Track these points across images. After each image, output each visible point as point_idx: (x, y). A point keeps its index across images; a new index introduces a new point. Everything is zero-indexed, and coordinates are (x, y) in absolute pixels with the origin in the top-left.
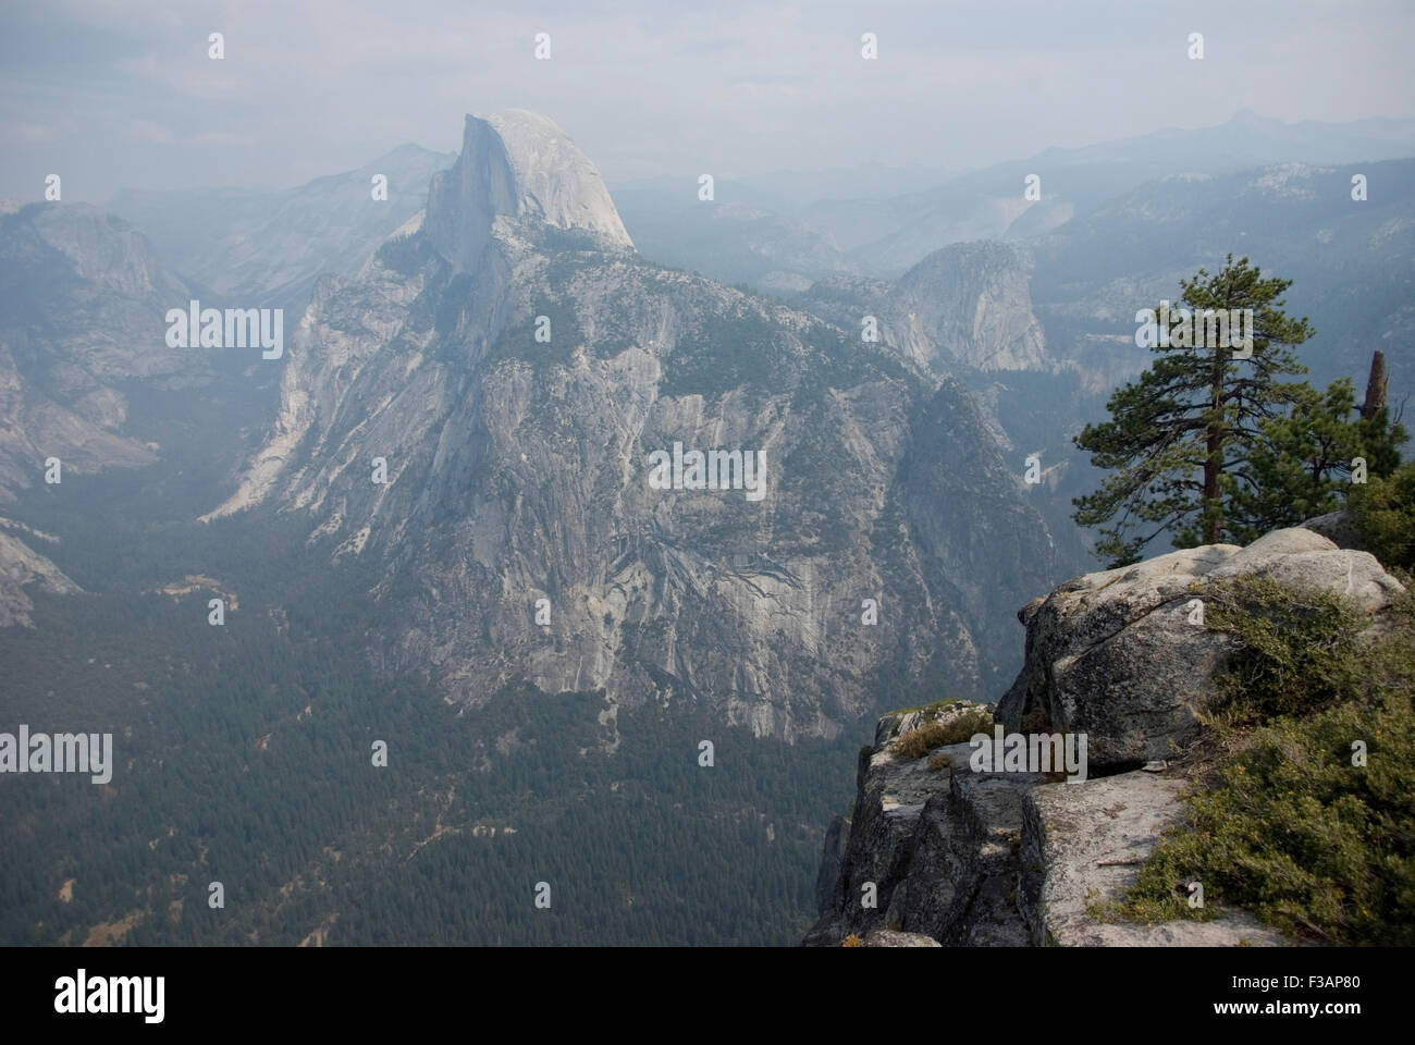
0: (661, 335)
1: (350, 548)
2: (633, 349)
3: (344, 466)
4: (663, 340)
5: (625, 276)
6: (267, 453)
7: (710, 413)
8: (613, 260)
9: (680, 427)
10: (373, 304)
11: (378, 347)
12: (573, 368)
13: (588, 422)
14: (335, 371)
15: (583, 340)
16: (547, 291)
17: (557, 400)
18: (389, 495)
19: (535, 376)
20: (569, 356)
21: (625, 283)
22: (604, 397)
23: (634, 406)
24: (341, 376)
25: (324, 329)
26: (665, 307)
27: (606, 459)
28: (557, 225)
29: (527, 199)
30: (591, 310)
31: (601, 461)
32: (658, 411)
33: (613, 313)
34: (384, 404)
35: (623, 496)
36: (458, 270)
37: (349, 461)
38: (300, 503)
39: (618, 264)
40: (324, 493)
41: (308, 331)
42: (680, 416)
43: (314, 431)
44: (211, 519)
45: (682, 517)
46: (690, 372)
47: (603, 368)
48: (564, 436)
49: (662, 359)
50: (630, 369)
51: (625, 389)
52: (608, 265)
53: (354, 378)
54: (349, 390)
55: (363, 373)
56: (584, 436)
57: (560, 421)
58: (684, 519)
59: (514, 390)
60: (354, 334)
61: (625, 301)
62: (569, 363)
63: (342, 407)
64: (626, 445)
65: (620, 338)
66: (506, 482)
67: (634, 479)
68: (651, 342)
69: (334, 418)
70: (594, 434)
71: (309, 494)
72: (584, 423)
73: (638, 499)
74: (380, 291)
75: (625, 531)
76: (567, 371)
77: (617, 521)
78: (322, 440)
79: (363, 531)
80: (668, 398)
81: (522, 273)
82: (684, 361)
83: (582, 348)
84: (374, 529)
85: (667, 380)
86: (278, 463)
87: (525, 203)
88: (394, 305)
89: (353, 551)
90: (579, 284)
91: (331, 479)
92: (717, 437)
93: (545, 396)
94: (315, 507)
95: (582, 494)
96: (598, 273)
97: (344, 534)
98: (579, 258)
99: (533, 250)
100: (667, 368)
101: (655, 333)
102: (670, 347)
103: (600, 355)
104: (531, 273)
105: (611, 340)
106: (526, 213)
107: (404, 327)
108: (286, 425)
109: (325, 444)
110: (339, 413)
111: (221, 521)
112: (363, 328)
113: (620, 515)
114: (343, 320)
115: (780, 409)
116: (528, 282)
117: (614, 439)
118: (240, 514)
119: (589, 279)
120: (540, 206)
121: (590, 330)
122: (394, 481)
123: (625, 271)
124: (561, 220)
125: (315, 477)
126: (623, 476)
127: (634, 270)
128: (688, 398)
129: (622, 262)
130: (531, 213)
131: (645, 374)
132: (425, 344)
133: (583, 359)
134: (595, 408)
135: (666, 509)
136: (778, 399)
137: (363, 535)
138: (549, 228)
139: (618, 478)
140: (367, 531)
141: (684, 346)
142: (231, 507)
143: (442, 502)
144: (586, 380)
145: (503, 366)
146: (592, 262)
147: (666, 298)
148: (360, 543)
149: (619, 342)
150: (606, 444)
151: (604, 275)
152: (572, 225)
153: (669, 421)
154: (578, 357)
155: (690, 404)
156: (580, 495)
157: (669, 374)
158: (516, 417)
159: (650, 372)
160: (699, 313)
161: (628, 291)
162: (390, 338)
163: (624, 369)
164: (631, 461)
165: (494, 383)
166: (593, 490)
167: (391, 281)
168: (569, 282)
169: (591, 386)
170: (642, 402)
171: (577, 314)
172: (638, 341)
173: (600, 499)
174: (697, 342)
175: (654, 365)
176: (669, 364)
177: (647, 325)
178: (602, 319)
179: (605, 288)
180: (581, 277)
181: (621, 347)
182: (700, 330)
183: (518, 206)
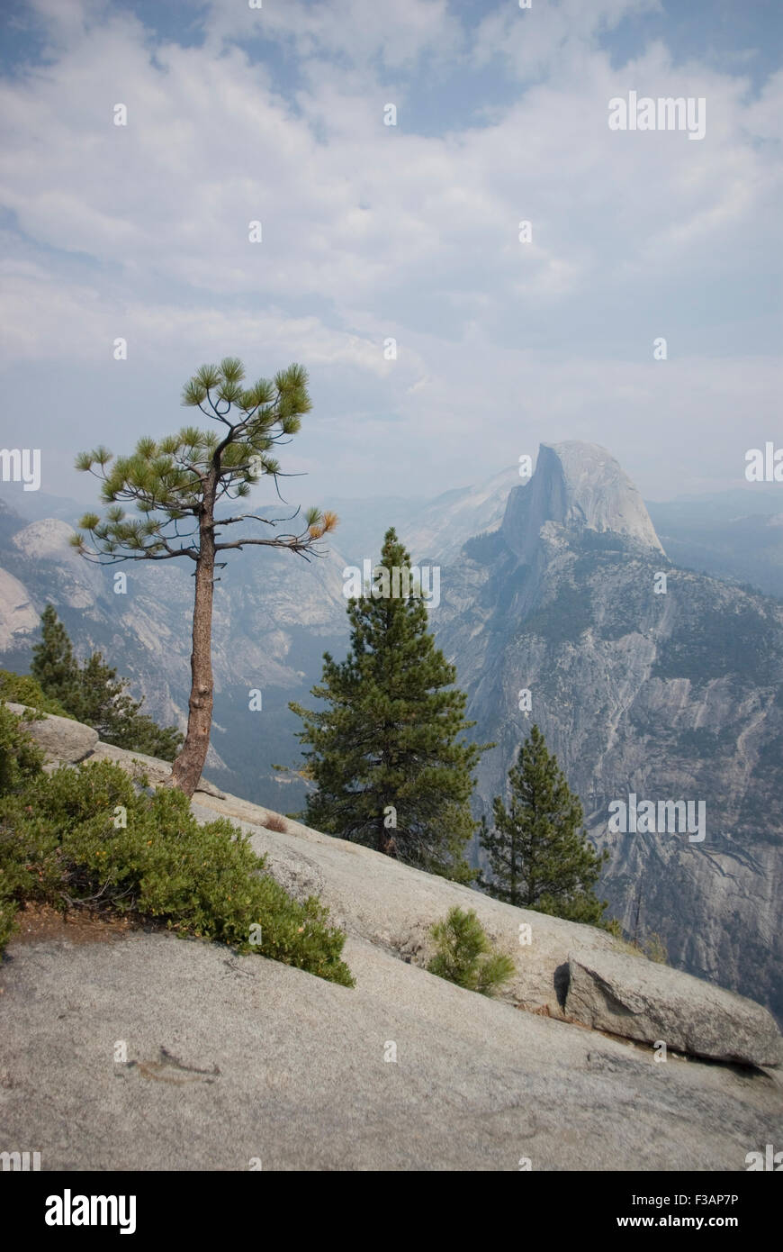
0: (662, 624)
2: (635, 634)
4: (662, 629)
5: (638, 573)
7: (694, 697)
8: (631, 559)
9: (665, 706)
10: (455, 584)
11: (453, 617)
12: (580, 645)
13: (584, 692)
15: (593, 623)
16: (571, 581)
17: (562, 671)
19: (548, 648)
20: (578, 636)
21: (636, 578)
22: (603, 672)
23: (627, 683)
27: (596, 725)
28: (596, 529)
29: (574, 508)
30: (604, 599)
31: (590, 726)
32: (647, 689)
33: (621, 602)
35: (605, 760)
36: (522, 561)
39: (634, 563)
42: (666, 695)
45: (655, 786)
46: (682, 658)
47: (606, 647)
48: (562, 701)
49: (658, 645)
50: (629, 651)
51: (622, 667)
52: (626, 563)
56: (579, 703)
57: (561, 688)
58: (655, 789)
59: (528, 659)
61: (634, 594)
62: (577, 640)
64: (615, 715)
65: (624, 623)
66: (509, 733)
67: (616, 746)
68: (651, 630)
70: (588, 703)
72: (581, 692)
73: (617, 764)
74: (462, 575)
75: (602, 790)
76: (574, 647)
77: (596, 781)
80: (658, 679)
81: (554, 566)
82: (677, 648)
83: (591, 630)
85: (659, 663)
87: (572, 511)
88: (470, 585)
90: (598, 577)
92: (698, 718)
93: (553, 666)
95: (570, 752)
96: (616, 568)
98: (605, 556)
99: (567, 548)
100: (661, 652)
101: (656, 622)
102: (668, 634)
103: (605, 637)
104: (562, 567)
105: (616, 625)
106: (572, 520)
107: (474, 604)
112: (445, 601)
113: (599, 775)
115: (763, 700)
116: (558, 573)
117: (605, 709)
119: (607, 573)
120: (583, 514)
121: (600, 616)
123: (639, 569)
124: (599, 525)
126: (607, 742)
127: (647, 568)
128: (676, 680)
129: (639, 562)
130: (575, 519)
131: (642, 656)
132: (487, 617)
133: (590, 638)
134: (593, 681)
135: (640, 777)
136: (762, 690)
138: (588, 532)
139: (603, 743)
141: (680, 635)
144: (589, 656)
145: (523, 638)
146: (613, 560)
149: (623, 627)
150: (598, 712)
151: (620, 571)
152: (608, 529)
153: (656, 700)
154: (586, 636)
155: (679, 686)
156: (568, 753)
157: (662, 658)
158: (526, 681)
159: (646, 655)
160: (698, 607)
161: (638, 585)
162: (463, 611)
163: (624, 650)
164: (616, 731)
165: (514, 651)
166: (580, 750)
167: (471, 568)
168: (591, 576)
169: (593, 662)
170: (635, 680)
171: (592, 601)
172: (640, 627)
173: (585, 759)
174: (693, 632)
175: (651, 649)
176: (664, 648)
177: (650, 614)
178: (612, 607)
179: (619, 582)
180: (600, 571)
181: (625, 631)
182: (695, 622)
183: (565, 514)
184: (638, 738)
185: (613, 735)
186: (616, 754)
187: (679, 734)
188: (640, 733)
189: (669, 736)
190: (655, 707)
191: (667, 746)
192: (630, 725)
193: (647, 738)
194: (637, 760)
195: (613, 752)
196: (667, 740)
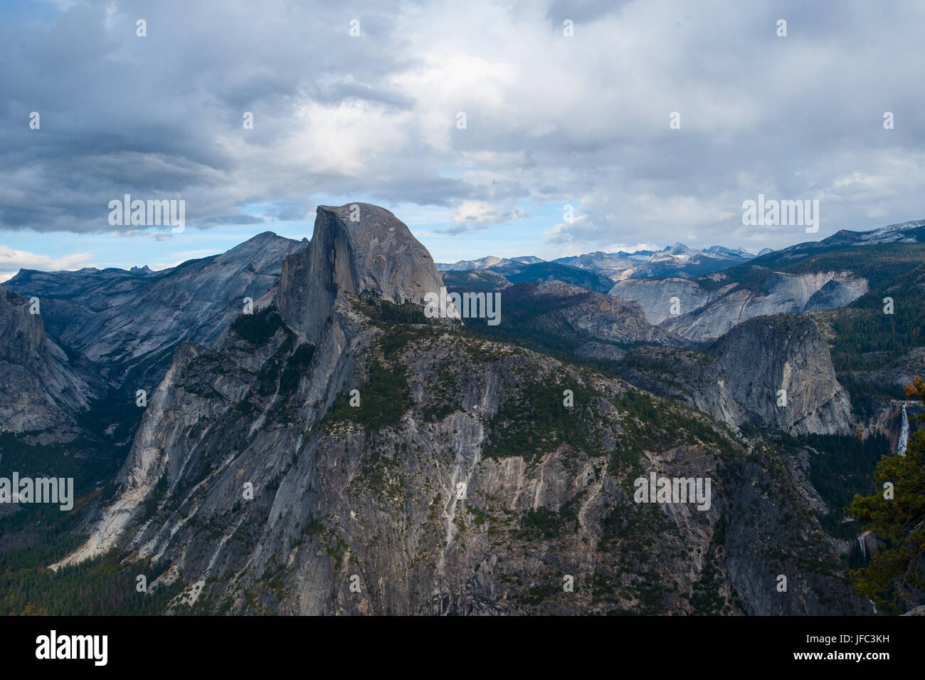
0: (485, 401)
1: (184, 600)
2: (458, 413)
3: (185, 520)
4: (486, 405)
5: (452, 346)
6: (117, 506)
7: (530, 476)
8: (441, 332)
9: (502, 487)
10: (225, 370)
11: (226, 408)
12: (402, 430)
13: (415, 482)
14: (186, 430)
15: (412, 404)
16: (381, 359)
17: (386, 461)
18: (225, 550)
19: (368, 435)
20: (398, 419)
21: (452, 353)
22: (430, 458)
23: (458, 467)
24: (191, 435)
25: (181, 392)
26: (489, 377)
27: (431, 517)
28: (393, 302)
29: (367, 278)
30: (420, 378)
31: (425, 520)
32: (481, 472)
33: (440, 380)
34: (228, 462)
35: (447, 556)
36: (302, 339)
37: (191, 515)
38: (142, 554)
39: (446, 336)
40: (166, 544)
41: (165, 394)
42: (502, 476)
43: (163, 484)
44: (60, 567)
45: (503, 576)
46: (512, 435)
47: (430, 430)
48: (391, 494)
49: (485, 423)
50: (455, 432)
51: (450, 450)
52: (437, 336)
53: (203, 436)
54: (198, 447)
55: (211, 432)
56: (410, 495)
57: (388, 480)
58: (504, 578)
59: (347, 450)
60: (207, 397)
61: (452, 369)
62: (398, 425)
63: (189, 464)
64: (450, 504)
65: (446, 403)
66: (334, 538)
67: (457, 538)
68: (475, 407)
69: (181, 473)
70: (420, 494)
71: (151, 545)
72: (411, 483)
73: (460, 558)
74: (232, 359)
75: (447, 590)
76: (396, 432)
77: (440, 581)
78: (169, 494)
79: (197, 584)
80: (491, 459)
81: (359, 343)
82: (505, 425)
83: (411, 412)
84: (208, 582)
85: (490, 442)
86: (126, 516)
87: (365, 281)
88: (244, 371)
89: (187, 603)
90: (411, 353)
91: (174, 531)
92: (537, 497)
93: (375, 457)
94: (156, 558)
95: (407, 551)
96: (428, 343)
97: (180, 586)
98: (413, 330)
99: (370, 323)
100: (490, 431)
101: (479, 398)
102: (493, 411)
103: (428, 419)
104: (367, 344)
105: (437, 405)
106: (365, 291)
107: (250, 391)
108: (138, 480)
109: (170, 499)
110: (186, 469)
111: (69, 569)
112: (215, 391)
113: (442, 573)
114: (197, 384)
115: (597, 471)
116: (364, 351)
117: (437, 500)
118: (88, 564)
119: (419, 348)
120: (378, 285)
121: (419, 396)
122: (231, 535)
123: (453, 342)
124: (396, 297)
125: (159, 528)
126: (446, 535)
127: (461, 341)
128: (509, 460)
129: (450, 334)
130: (369, 290)
131: (469, 437)
132: (268, 407)
133: (412, 422)
134: (421, 468)
135: (487, 569)
136: (596, 461)
137: (198, 588)
138: (386, 305)
139: (442, 537)
140: (201, 584)
141: (506, 411)
142: (79, 557)
143: (273, 557)
144: (413, 442)
145: (338, 427)
146: (422, 333)
147: (489, 366)
148: (194, 595)
149: (445, 406)
150: (431, 503)
151: (433, 346)
152: (406, 301)
153: (492, 482)
154: (407, 420)
155: (511, 465)
156: (405, 553)
157: (491, 437)
158: (347, 476)
159: (473, 435)
160: (520, 380)
161: (454, 360)
162: (237, 401)
163: (449, 432)
164: (454, 521)
165: (328, 444)
166: (417, 548)
167: (242, 350)
168: (402, 352)
169: (419, 447)
170: (466, 463)
171: (408, 380)
172: (463, 406)
173: (424, 557)
174: (519, 407)
175: (478, 428)
176: (492, 427)
177: (471, 391)
178: (431, 385)
179: (434, 357)
180: (412, 347)
181: (447, 411)
182: (521, 396)
183: (358, 285)
184: (478, 527)
185: (452, 528)
186: (457, 547)
187: (520, 517)
188: (479, 521)
189: (510, 519)
190: (492, 492)
191: (510, 531)
192: (468, 513)
193: (487, 526)
194: (482, 551)
195: (455, 545)
196: (509, 525)
